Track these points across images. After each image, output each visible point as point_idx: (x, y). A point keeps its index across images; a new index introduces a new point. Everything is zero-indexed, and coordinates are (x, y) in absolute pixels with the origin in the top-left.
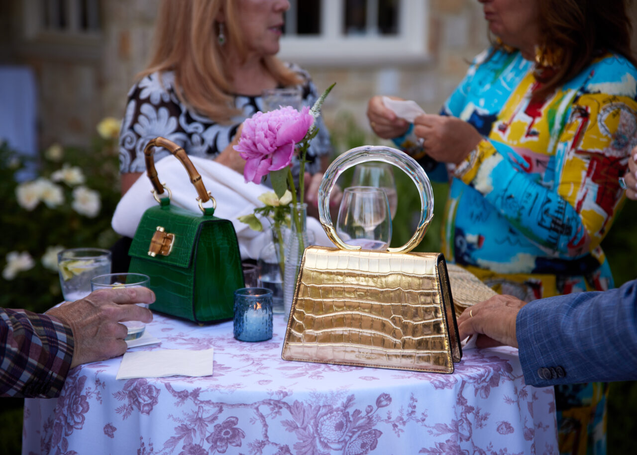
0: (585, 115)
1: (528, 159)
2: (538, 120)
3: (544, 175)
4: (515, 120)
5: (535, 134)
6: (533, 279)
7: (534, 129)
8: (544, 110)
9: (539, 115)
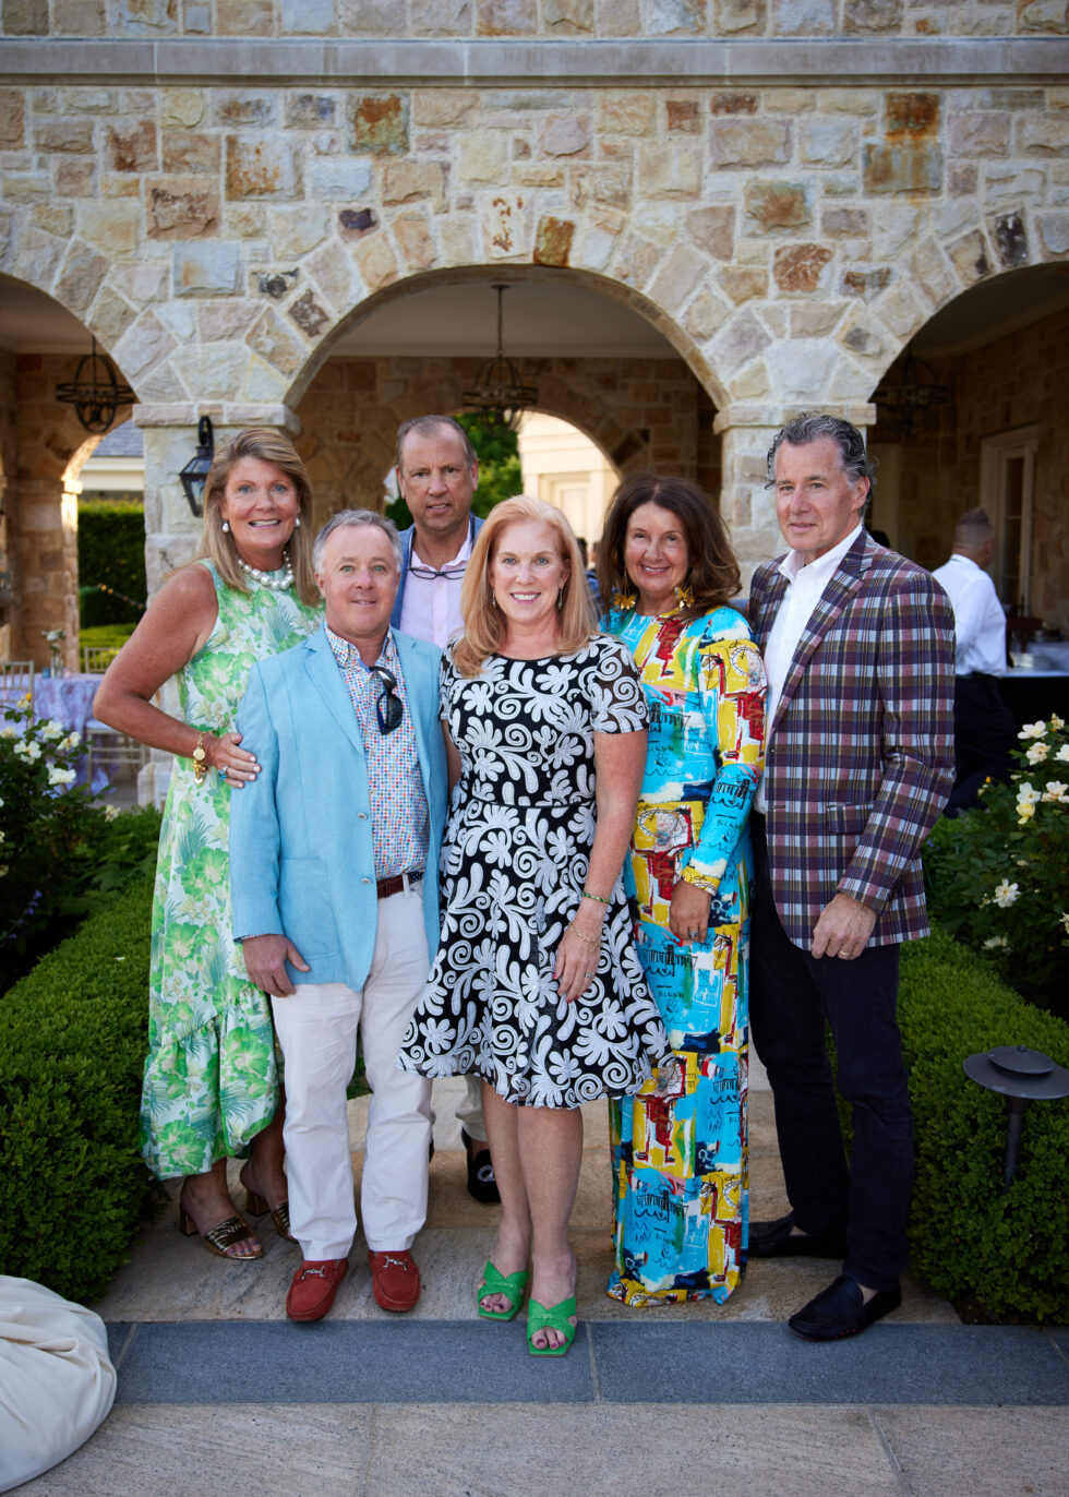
0: (719, 662)
1: (667, 694)
2: (670, 661)
3: (683, 706)
4: (648, 663)
5: (670, 673)
6: (684, 806)
7: (668, 669)
8: (674, 653)
9: (671, 657)
